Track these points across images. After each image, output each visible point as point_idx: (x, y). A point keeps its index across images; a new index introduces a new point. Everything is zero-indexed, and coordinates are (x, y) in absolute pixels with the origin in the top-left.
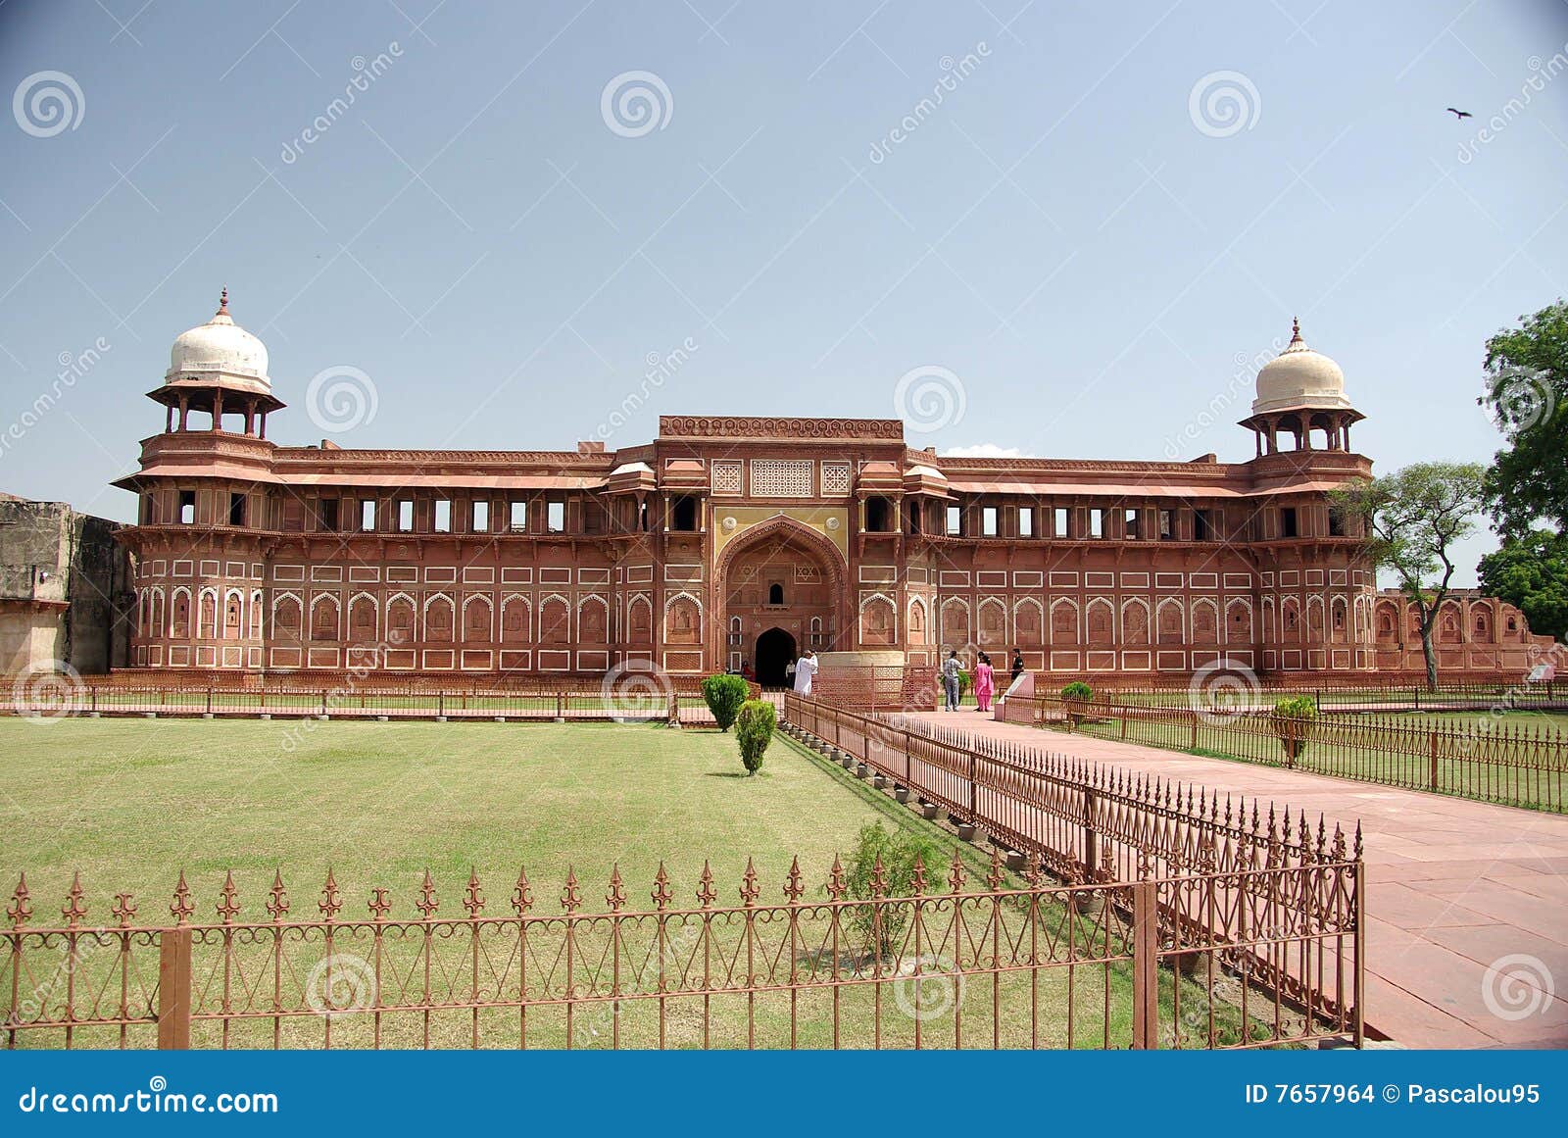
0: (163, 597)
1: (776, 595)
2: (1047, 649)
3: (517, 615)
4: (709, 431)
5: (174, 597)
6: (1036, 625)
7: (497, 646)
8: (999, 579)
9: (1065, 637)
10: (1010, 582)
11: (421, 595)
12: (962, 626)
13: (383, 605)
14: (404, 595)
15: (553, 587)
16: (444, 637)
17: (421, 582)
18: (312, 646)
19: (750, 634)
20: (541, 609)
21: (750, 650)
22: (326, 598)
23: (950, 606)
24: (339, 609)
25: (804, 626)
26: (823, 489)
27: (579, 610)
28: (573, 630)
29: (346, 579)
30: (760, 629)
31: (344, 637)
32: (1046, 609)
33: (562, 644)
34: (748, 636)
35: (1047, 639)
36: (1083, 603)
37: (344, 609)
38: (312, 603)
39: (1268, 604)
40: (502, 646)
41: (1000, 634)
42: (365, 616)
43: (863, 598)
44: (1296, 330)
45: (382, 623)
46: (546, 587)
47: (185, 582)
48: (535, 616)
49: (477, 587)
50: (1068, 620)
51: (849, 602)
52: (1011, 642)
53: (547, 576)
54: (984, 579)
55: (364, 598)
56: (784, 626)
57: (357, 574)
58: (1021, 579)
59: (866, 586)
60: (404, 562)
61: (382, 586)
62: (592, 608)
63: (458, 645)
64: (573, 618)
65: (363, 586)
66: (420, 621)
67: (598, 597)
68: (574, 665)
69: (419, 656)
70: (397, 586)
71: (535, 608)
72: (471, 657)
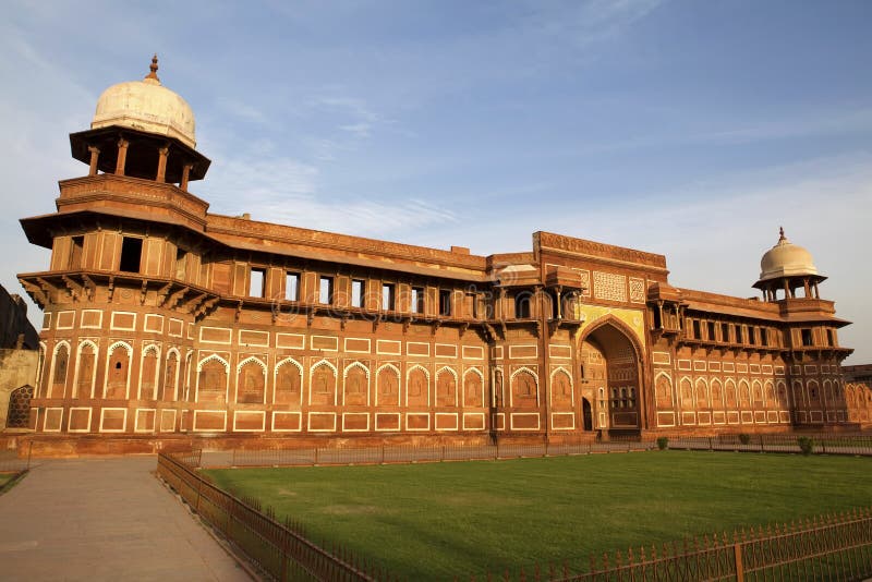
0: (96, 351)
3: (420, 380)
5: (110, 352)
7: (403, 409)
10: (693, 367)
11: (341, 362)
13: (307, 370)
14: (326, 362)
16: (359, 401)
17: (341, 351)
18: (238, 409)
20: (436, 378)
22: (252, 362)
24: (266, 373)
25: (596, 394)
26: (631, 298)
27: (464, 380)
28: (460, 396)
29: (272, 344)
31: (270, 401)
33: (451, 408)
37: (271, 373)
38: (239, 366)
39: (797, 384)
40: (408, 409)
41: (690, 401)
42: (290, 379)
43: (656, 375)
44: (782, 233)
45: (306, 388)
46: (440, 360)
47: (126, 336)
48: (432, 383)
49: (388, 358)
51: (647, 376)
53: (442, 351)
55: (289, 364)
57: (284, 340)
59: (657, 366)
60: (326, 332)
61: (308, 352)
62: (473, 379)
63: (372, 409)
64: (460, 385)
65: (289, 352)
66: (340, 386)
67: (477, 370)
68: (460, 426)
69: (339, 418)
70: (320, 354)
71: (432, 377)
72: (383, 420)
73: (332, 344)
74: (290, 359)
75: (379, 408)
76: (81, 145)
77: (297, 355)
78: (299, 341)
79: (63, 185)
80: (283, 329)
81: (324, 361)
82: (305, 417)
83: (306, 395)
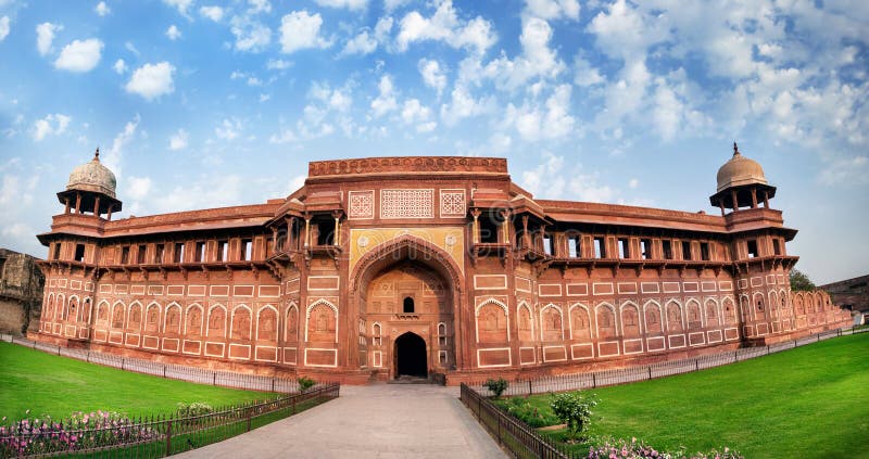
1: (409, 305)
2: (620, 338)
3: (217, 318)
4: (348, 171)
6: (611, 322)
7: (204, 338)
8: (582, 290)
9: (632, 329)
10: (591, 291)
11: (164, 302)
12: (556, 325)
13: (145, 308)
14: (156, 302)
15: (242, 299)
16: (174, 330)
17: (165, 294)
18: (112, 330)
19: (389, 337)
20: (233, 315)
21: (388, 351)
22: (119, 303)
23: (547, 311)
24: (125, 310)
25: (432, 332)
26: (442, 212)
27: (258, 315)
28: (254, 331)
29: (129, 292)
30: (397, 333)
31: (126, 326)
32: (618, 310)
33: (245, 340)
34: (387, 339)
35: (620, 333)
36: (641, 304)
37: (127, 310)
38: (114, 305)
39: (744, 298)
40: (208, 338)
41: (586, 331)
43: (478, 303)
45: (144, 319)
46: (237, 299)
48: (229, 319)
49: (195, 299)
50: (632, 317)
51: (465, 306)
52: (595, 335)
53: (239, 291)
54: (572, 290)
55: (136, 304)
56: (416, 331)
57: (135, 289)
58: (598, 289)
59: (481, 293)
60: (157, 282)
61: (146, 296)
62: (267, 315)
63: (181, 337)
64: (254, 321)
65: (136, 297)
66: (162, 318)
67: (272, 307)
68: (253, 356)
69: (160, 342)
70: (153, 298)
71: (229, 314)
72: (189, 345)
73: (160, 290)
74: (137, 301)
75: (186, 337)
76: (63, 197)
77: (140, 298)
78: (141, 289)
79: (54, 218)
80: (135, 282)
81: (154, 302)
82: (142, 337)
83: (143, 325)
